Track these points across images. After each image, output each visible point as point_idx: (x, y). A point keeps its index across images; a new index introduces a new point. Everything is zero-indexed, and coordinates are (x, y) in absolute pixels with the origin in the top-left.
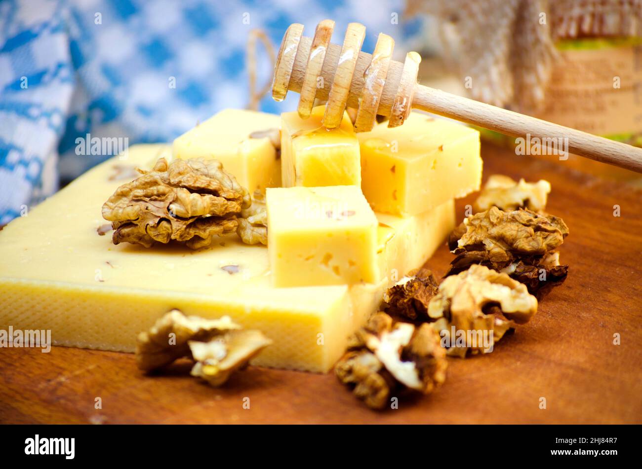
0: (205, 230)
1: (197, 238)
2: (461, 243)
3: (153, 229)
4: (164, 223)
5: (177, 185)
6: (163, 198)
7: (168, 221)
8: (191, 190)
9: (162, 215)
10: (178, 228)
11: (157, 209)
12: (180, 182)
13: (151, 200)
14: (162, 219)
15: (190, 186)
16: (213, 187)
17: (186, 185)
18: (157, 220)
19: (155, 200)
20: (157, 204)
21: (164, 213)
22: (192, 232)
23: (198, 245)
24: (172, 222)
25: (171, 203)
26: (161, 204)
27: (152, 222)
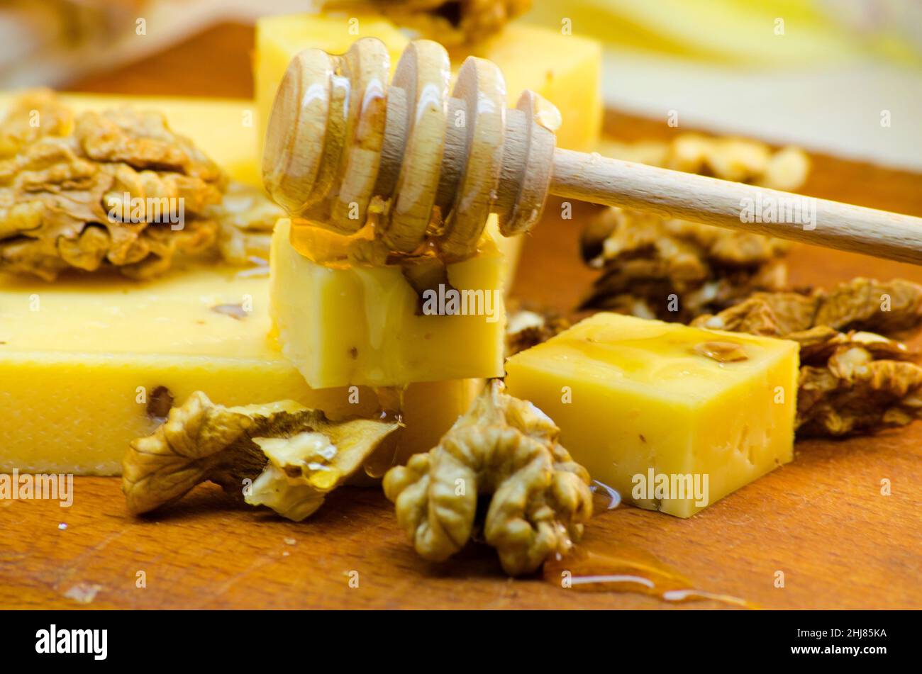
0: (166, 242)
1: (152, 257)
2: (613, 247)
3: (70, 245)
4: (94, 233)
5: (106, 160)
6: (87, 184)
7: (102, 227)
8: (138, 167)
9: (90, 217)
10: (123, 239)
11: (79, 205)
12: (112, 152)
13: (64, 189)
14: (89, 225)
15: (135, 159)
16: (175, 158)
17: (126, 156)
18: (79, 227)
19: (71, 189)
20: (77, 196)
21: (94, 213)
22: (146, 246)
23: (147, 272)
24: (111, 229)
25: (106, 193)
26: (85, 196)
27: (69, 231)
